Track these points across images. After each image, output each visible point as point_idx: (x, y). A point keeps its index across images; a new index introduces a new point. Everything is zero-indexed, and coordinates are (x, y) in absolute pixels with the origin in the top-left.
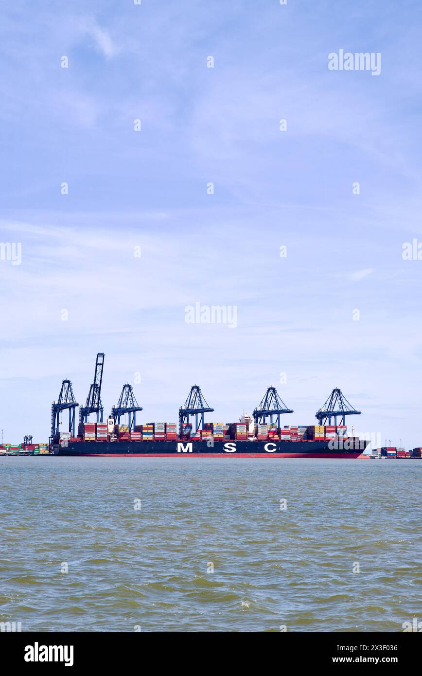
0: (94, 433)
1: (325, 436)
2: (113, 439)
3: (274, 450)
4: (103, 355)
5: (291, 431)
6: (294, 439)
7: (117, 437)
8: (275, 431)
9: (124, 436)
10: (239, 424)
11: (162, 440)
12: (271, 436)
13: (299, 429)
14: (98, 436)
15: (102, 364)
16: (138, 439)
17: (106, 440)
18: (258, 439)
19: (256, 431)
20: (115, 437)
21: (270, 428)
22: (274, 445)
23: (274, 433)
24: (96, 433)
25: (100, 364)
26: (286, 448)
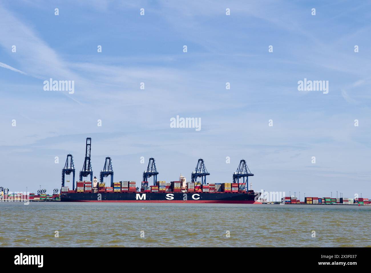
0: (83, 188)
1: (231, 190)
2: (95, 191)
3: (199, 198)
4: (90, 139)
5: (210, 187)
6: (211, 191)
7: (98, 190)
8: (200, 186)
9: (102, 189)
10: (176, 182)
11: (126, 192)
12: (196, 190)
13: (216, 185)
14: (86, 189)
15: (90, 145)
16: (111, 191)
17: (91, 192)
18: (188, 191)
19: (187, 187)
20: (97, 190)
21: (197, 185)
22: (198, 195)
23: (199, 188)
24: (84, 188)
25: (89, 145)
26: (206, 197)
